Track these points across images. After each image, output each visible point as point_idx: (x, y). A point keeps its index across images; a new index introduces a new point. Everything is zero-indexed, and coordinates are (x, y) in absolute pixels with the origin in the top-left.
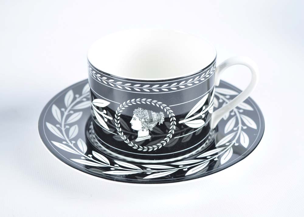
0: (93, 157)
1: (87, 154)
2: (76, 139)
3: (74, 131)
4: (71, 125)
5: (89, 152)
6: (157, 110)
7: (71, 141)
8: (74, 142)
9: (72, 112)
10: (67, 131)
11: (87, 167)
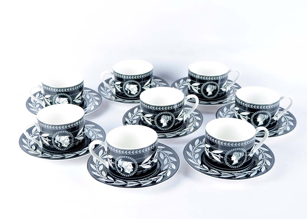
0: (203, 167)
1: (201, 165)
2: (197, 159)
3: (197, 156)
4: (196, 153)
5: (202, 164)
6: (169, 115)
7: (195, 159)
8: (196, 160)
9: (197, 148)
10: (194, 155)
11: (200, 170)
